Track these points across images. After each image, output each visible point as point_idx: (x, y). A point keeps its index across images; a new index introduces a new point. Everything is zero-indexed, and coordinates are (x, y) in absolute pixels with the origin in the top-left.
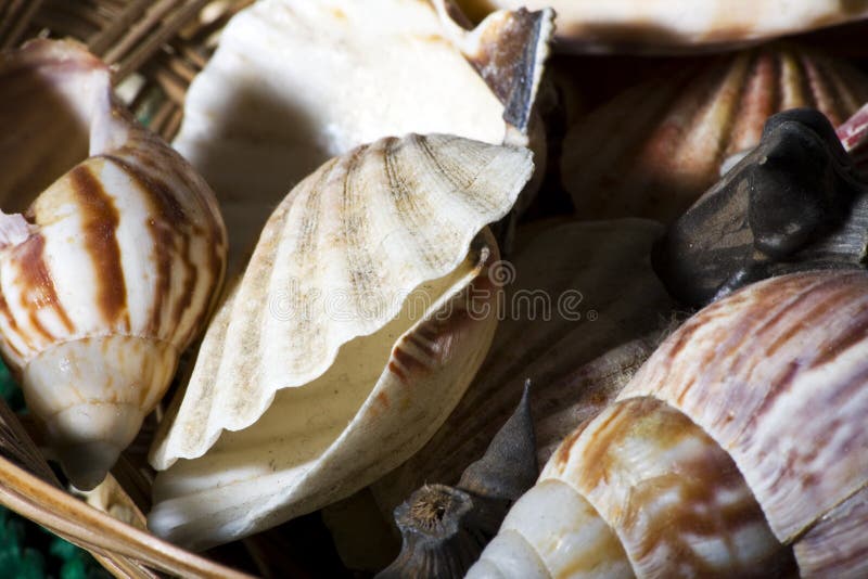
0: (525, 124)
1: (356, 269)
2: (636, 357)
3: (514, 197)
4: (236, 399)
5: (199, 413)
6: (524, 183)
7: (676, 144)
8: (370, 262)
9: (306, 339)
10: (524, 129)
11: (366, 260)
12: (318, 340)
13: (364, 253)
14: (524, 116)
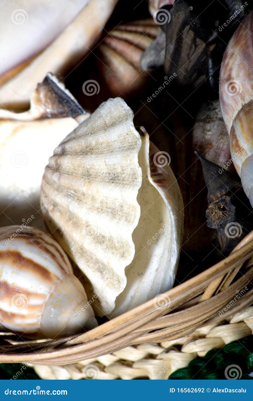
0: (83, 110)
1: (108, 180)
2: (202, 127)
3: (128, 108)
4: (119, 255)
5: (107, 278)
6: (124, 102)
7: (119, 80)
8: (109, 174)
9: (120, 213)
10: (84, 112)
11: (108, 175)
12: (125, 208)
13: (104, 174)
14: (79, 109)
